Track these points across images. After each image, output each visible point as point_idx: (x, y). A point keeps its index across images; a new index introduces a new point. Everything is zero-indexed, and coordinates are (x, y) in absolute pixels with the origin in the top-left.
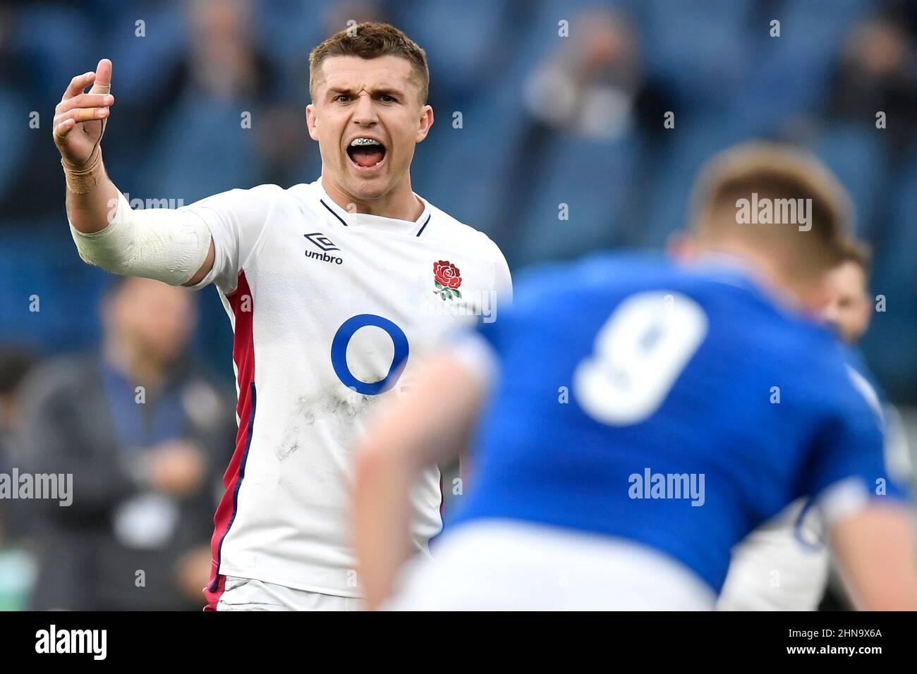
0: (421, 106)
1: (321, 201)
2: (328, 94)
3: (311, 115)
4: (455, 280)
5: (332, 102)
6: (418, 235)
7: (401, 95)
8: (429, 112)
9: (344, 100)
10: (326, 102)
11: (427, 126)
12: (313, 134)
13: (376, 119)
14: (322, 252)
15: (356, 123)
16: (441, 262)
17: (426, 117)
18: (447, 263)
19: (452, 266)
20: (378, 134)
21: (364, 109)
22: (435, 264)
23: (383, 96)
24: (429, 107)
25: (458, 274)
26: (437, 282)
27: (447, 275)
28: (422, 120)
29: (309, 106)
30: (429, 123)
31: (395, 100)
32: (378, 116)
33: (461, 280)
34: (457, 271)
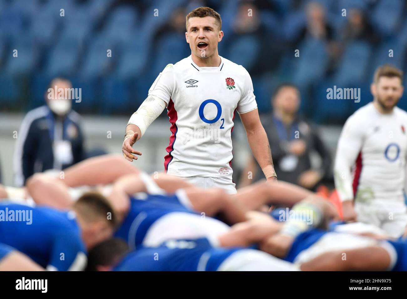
0: (219, 31)
1: (192, 64)
2: (190, 30)
3: (187, 35)
4: (233, 83)
5: (192, 32)
6: (221, 70)
7: (212, 29)
8: (222, 33)
9: (195, 31)
10: (190, 32)
11: (222, 37)
12: (188, 41)
13: (205, 37)
14: (191, 85)
15: (199, 38)
16: (228, 78)
17: (221, 34)
18: (230, 78)
19: (231, 79)
20: (206, 41)
21: (201, 33)
22: (226, 79)
23: (207, 29)
24: (222, 31)
25: (233, 81)
26: (228, 85)
27: (230, 82)
28: (220, 35)
29: (186, 33)
30: (222, 35)
31: (210, 30)
32: (205, 36)
33: (234, 82)
34: (233, 80)
